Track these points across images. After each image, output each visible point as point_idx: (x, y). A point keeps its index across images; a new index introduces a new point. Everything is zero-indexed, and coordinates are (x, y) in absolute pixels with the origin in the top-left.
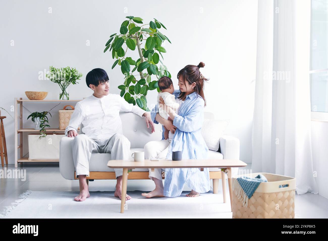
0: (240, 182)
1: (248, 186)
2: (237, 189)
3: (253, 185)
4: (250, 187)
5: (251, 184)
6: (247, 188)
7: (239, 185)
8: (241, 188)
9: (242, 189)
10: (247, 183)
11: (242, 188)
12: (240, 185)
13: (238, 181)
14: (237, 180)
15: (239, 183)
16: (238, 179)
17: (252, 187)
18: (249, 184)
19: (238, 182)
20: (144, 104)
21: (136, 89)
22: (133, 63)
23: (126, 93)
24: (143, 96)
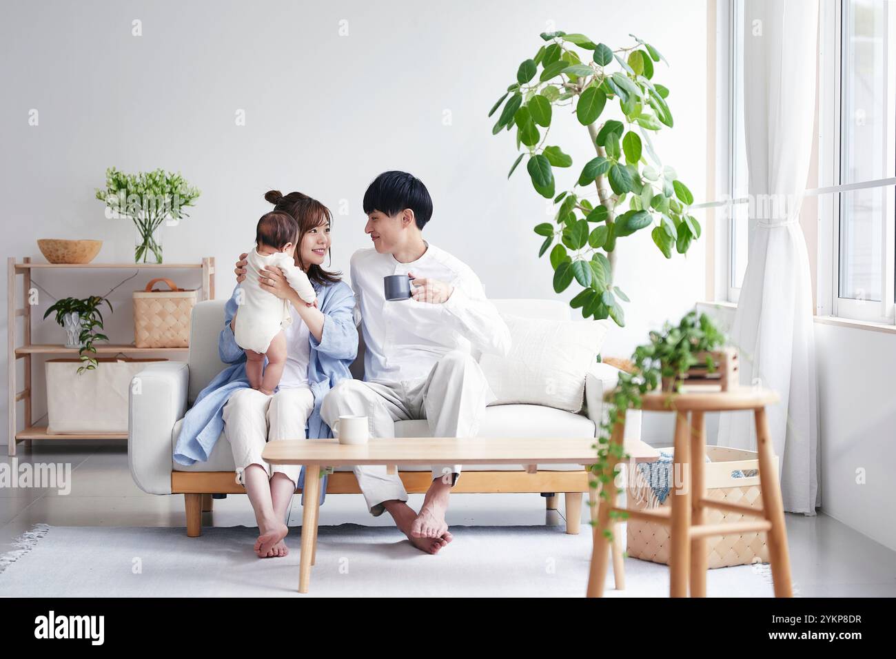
20: (599, 277)
21: (576, 235)
22: (565, 162)
23: (555, 247)
24: (598, 254)
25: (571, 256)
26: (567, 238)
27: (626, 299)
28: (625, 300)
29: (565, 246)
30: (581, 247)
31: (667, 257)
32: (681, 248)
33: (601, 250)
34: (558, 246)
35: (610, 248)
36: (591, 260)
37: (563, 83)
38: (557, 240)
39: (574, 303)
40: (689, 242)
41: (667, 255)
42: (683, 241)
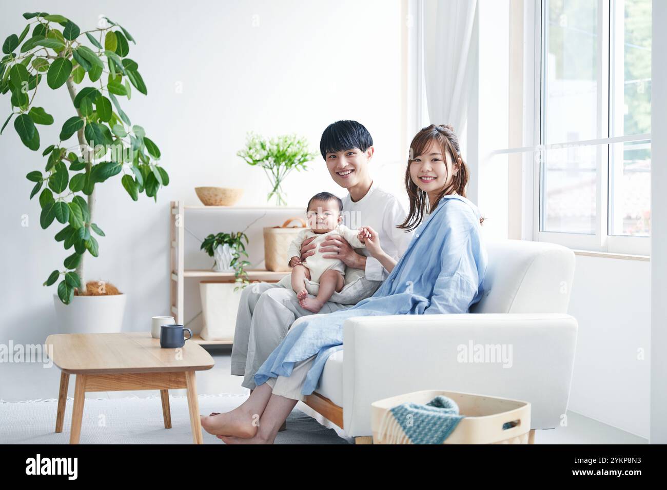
0: (401, 419)
1: (424, 428)
2: (390, 436)
3: (441, 426)
4: (430, 430)
5: (435, 424)
6: (420, 433)
7: (397, 425)
8: (404, 434)
9: (407, 437)
10: (423, 421)
11: (407, 433)
12: (399, 426)
13: (395, 414)
14: (391, 413)
15: (396, 421)
16: (393, 410)
17: (436, 431)
18: (428, 423)
19: (394, 418)
20: (76, 216)
21: (59, 182)
22: (48, 120)
23: (44, 190)
24: (78, 197)
25: (55, 199)
26: (52, 184)
27: (102, 234)
28: (100, 235)
29: (51, 190)
30: (62, 191)
31: (134, 199)
32: (150, 192)
33: (80, 193)
34: (46, 190)
35: (89, 192)
36: (71, 201)
37: (46, 55)
38: (45, 185)
39: (58, 237)
40: (156, 188)
41: (134, 198)
42: (151, 188)
